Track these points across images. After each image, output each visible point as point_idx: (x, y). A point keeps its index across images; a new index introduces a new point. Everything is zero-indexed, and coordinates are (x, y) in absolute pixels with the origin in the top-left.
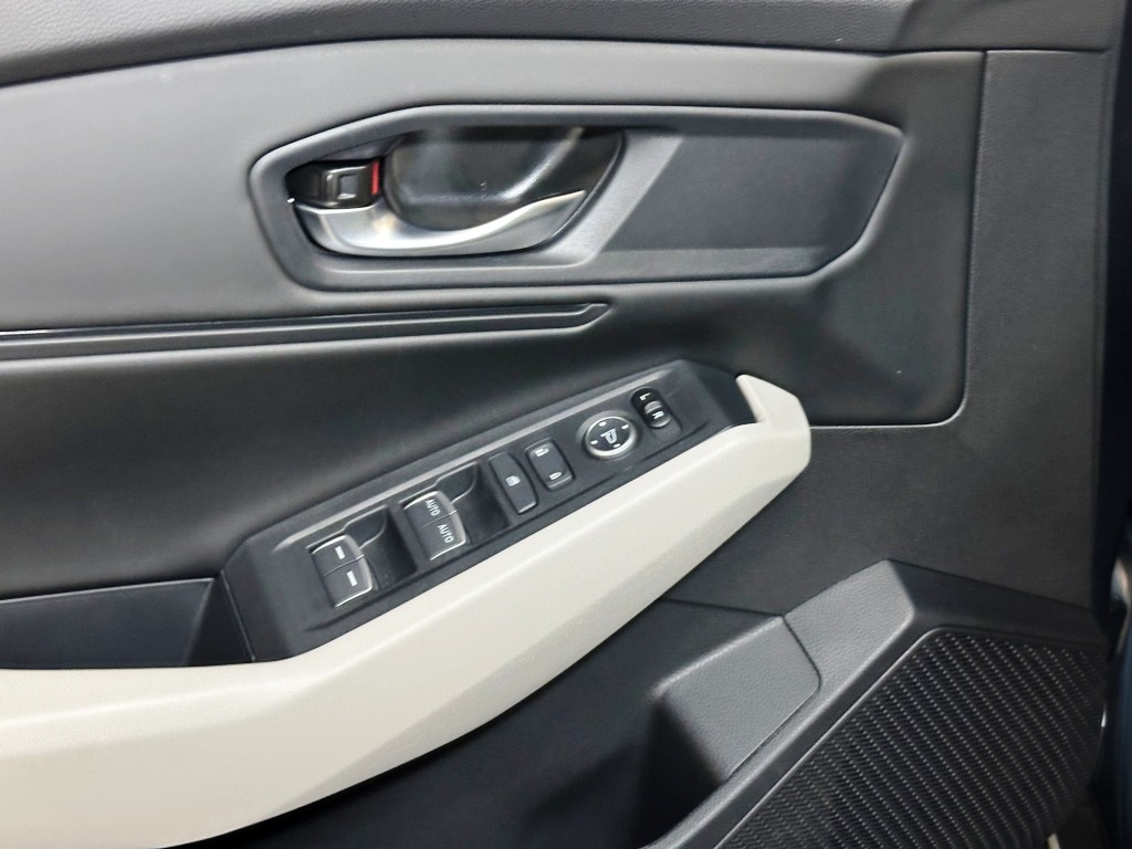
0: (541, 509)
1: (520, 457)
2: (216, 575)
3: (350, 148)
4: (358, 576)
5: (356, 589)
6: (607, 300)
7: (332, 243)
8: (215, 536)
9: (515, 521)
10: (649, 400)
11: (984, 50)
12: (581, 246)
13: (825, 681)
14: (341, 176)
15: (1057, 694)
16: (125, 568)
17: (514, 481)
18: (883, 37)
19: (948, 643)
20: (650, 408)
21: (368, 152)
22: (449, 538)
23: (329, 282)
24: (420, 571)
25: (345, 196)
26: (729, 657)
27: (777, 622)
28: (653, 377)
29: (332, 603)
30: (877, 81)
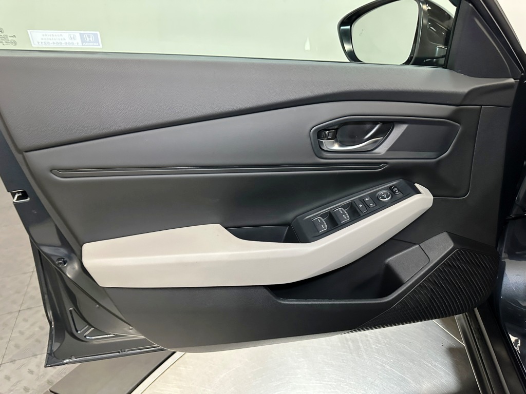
0: (368, 212)
1: (362, 200)
2: (289, 225)
3: (331, 126)
4: (324, 226)
5: (324, 229)
6: (386, 163)
7: (325, 148)
8: (290, 216)
9: (362, 215)
10: (394, 188)
11: (481, 106)
12: (382, 150)
13: (431, 260)
14: (329, 132)
15: (487, 268)
16: (271, 222)
17: (361, 206)
18: (458, 102)
19: (461, 252)
20: (394, 190)
21: (336, 127)
22: (345, 218)
23: (325, 157)
24: (339, 225)
25: (329, 137)
26: (405, 253)
27: (418, 246)
28: (395, 183)
29: (318, 232)
30: (456, 112)
